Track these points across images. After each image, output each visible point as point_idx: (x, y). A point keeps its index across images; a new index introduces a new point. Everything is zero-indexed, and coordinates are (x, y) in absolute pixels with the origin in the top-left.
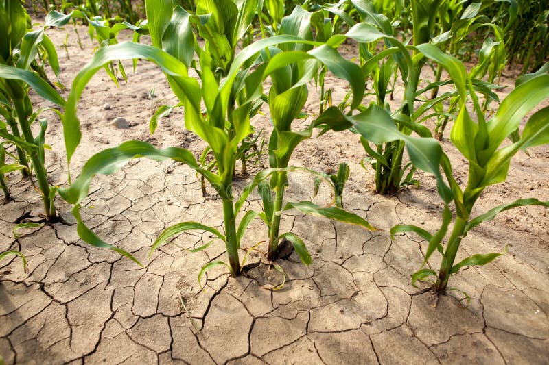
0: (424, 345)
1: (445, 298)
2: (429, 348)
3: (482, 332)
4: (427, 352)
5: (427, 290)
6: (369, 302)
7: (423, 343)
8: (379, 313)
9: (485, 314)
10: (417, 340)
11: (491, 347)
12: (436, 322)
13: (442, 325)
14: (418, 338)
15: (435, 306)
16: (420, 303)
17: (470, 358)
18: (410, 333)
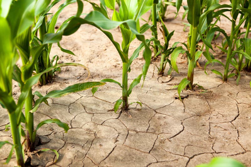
0: (144, 133)
1: (130, 110)
2: (147, 132)
3: (156, 113)
4: (148, 134)
5: (121, 112)
6: (106, 133)
7: (144, 132)
8: (115, 134)
9: (150, 107)
10: (140, 133)
11: (164, 116)
12: (138, 122)
13: (141, 121)
14: (139, 132)
15: (131, 116)
16: (124, 119)
17: (163, 124)
18: (135, 132)
